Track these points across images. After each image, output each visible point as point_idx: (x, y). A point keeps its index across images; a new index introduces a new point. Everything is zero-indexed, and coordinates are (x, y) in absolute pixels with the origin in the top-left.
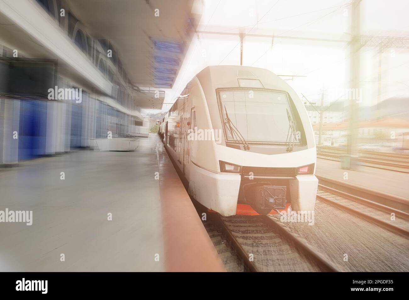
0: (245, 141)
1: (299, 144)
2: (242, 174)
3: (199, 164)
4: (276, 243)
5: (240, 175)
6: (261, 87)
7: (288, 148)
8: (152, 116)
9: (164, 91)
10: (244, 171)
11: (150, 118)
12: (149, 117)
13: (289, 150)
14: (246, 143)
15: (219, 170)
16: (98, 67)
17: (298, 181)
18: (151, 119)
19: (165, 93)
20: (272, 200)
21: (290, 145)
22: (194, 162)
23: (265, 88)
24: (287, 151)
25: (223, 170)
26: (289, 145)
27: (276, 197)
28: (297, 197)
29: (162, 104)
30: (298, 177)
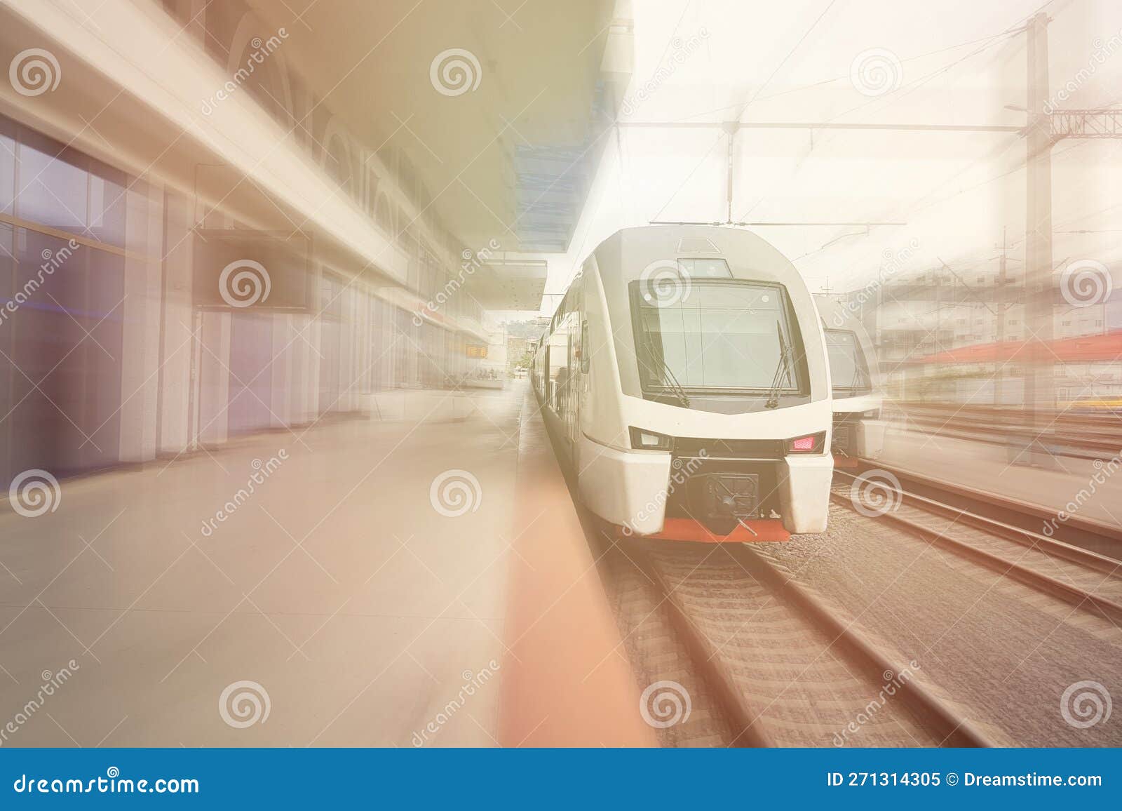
0: (680, 388)
1: (797, 393)
2: (675, 450)
3: (594, 437)
4: (751, 594)
5: (670, 454)
6: (727, 275)
7: (768, 401)
8: (515, 328)
9: (546, 262)
10: (679, 447)
11: (510, 333)
12: (506, 332)
13: (772, 406)
14: (681, 393)
15: (629, 446)
16: (375, 216)
17: (787, 467)
18: (512, 337)
19: (546, 266)
20: (728, 501)
21: (773, 395)
22: (587, 434)
23: (735, 277)
24: (766, 406)
25: (637, 444)
26: (770, 395)
27: (737, 495)
28: (789, 499)
29: (540, 295)
30: (789, 459)
